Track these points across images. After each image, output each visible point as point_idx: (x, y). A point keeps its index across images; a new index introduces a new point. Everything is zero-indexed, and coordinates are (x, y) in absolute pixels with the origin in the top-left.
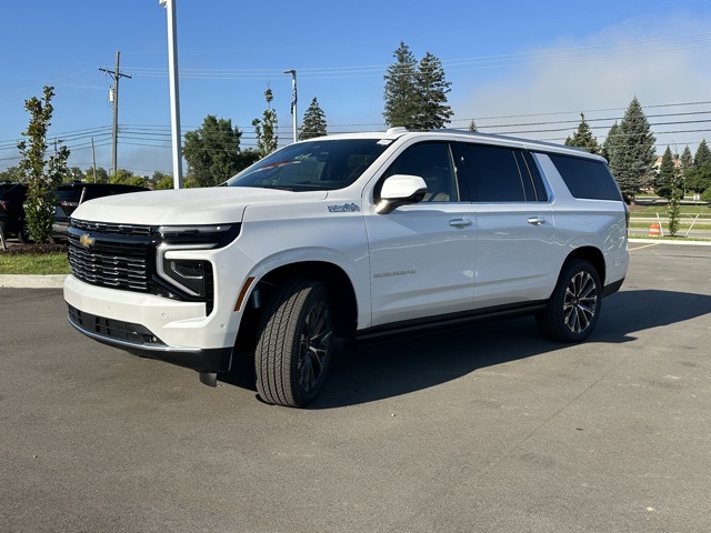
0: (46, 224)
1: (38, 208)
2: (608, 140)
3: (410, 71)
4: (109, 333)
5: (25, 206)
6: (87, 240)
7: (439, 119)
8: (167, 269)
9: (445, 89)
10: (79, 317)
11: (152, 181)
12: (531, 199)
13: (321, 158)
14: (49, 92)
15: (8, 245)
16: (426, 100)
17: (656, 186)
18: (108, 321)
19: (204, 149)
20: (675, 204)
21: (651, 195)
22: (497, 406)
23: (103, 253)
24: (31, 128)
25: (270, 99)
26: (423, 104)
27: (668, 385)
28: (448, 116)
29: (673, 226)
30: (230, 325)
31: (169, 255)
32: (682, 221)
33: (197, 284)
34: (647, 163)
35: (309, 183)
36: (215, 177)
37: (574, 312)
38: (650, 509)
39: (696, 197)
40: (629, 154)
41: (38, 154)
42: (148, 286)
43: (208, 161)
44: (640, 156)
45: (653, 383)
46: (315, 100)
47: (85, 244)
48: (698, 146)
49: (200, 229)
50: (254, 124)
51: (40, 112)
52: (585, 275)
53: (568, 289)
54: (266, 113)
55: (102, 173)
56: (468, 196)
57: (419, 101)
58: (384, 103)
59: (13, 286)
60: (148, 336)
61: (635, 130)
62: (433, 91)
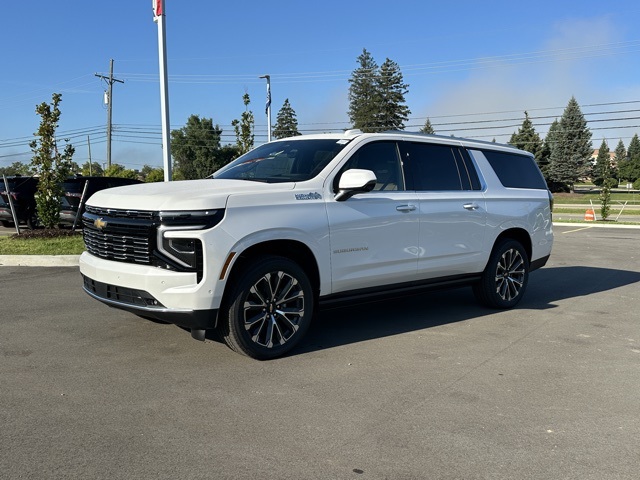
0: (54, 212)
1: (48, 198)
2: (550, 135)
3: (372, 76)
4: (118, 298)
5: (36, 196)
6: (100, 223)
7: (398, 117)
8: (166, 246)
9: (403, 91)
10: (93, 285)
11: (141, 174)
12: (466, 188)
13: (291, 155)
14: (57, 98)
15: (21, 230)
16: (386, 100)
17: (592, 176)
18: (117, 288)
19: (188, 145)
20: (606, 192)
21: (588, 184)
22: (435, 357)
23: (114, 233)
24: (42, 130)
25: (247, 103)
26: (383, 104)
27: (581, 342)
28: (405, 115)
29: (604, 212)
30: (216, 291)
31: (167, 235)
32: (613, 207)
33: (189, 258)
34: (584, 155)
35: (280, 175)
36: (198, 170)
37: (504, 283)
38: (550, 431)
39: (629, 186)
40: (568, 148)
41: (47, 152)
42: (150, 259)
43: (191, 156)
44: (578, 150)
45: (567, 340)
46: (287, 101)
47: (99, 227)
48: (631, 140)
49: (192, 214)
50: (233, 124)
51: (49, 115)
52: (514, 252)
53: (499, 264)
54: (244, 115)
55: (97, 167)
56: (413, 186)
57: (379, 101)
58: (348, 103)
59: (28, 265)
60: (150, 300)
61: (573, 126)
62: (392, 93)
